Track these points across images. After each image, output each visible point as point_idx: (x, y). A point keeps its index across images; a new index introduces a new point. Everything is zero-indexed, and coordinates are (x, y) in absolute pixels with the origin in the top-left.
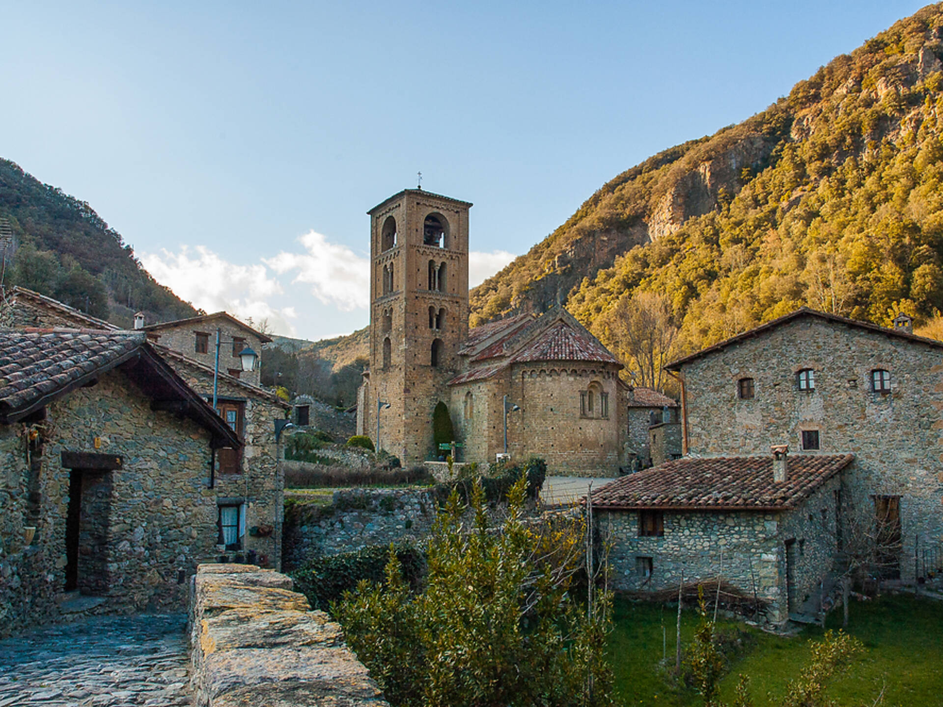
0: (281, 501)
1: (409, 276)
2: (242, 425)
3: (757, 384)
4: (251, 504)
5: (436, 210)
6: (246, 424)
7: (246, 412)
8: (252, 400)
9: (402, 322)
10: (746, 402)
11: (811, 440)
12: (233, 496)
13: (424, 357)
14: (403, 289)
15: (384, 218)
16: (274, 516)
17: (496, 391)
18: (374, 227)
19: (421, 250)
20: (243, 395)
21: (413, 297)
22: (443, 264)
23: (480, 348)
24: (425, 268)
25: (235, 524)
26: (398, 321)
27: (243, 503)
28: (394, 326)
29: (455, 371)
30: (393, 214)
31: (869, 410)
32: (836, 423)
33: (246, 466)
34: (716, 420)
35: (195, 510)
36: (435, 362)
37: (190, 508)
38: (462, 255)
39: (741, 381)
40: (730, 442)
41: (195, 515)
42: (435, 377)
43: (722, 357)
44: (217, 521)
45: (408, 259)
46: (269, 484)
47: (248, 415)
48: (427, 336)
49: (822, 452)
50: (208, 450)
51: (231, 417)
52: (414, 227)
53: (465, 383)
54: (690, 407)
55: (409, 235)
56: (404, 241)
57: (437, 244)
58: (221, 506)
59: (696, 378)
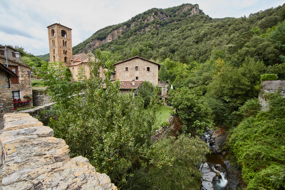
0: (31, 90)
1: (58, 43)
2: (18, 72)
3: (129, 68)
4: (22, 91)
5: (64, 29)
6: (19, 72)
7: (19, 69)
8: (20, 66)
9: (58, 53)
10: (127, 72)
11: (137, 78)
12: (16, 89)
13: (63, 60)
14: (57, 45)
15: (51, 29)
16: (30, 93)
17: (79, 68)
18: (49, 31)
19: (61, 38)
20: (17, 65)
21: (60, 47)
22: (66, 41)
23: (75, 59)
24: (62, 42)
25: (18, 95)
26: (56, 52)
27: (20, 91)
28: (55, 53)
29: (70, 63)
30: (54, 28)
31: (146, 74)
32: (141, 76)
33: (20, 82)
34: (122, 74)
35: (4, 94)
36: (65, 61)
37: (2, 93)
38: (70, 40)
39: (126, 68)
40: (124, 78)
41: (5, 95)
42: (66, 64)
43: (123, 64)
44: (12, 96)
45: (58, 39)
46: (27, 86)
47: (19, 70)
48: (64, 56)
49: (139, 80)
50: (7, 78)
51: (14, 70)
52: (59, 32)
53: (72, 66)
54: (117, 72)
55: (58, 34)
56: (56, 35)
57: (64, 37)
58: (13, 92)
59: (118, 67)
